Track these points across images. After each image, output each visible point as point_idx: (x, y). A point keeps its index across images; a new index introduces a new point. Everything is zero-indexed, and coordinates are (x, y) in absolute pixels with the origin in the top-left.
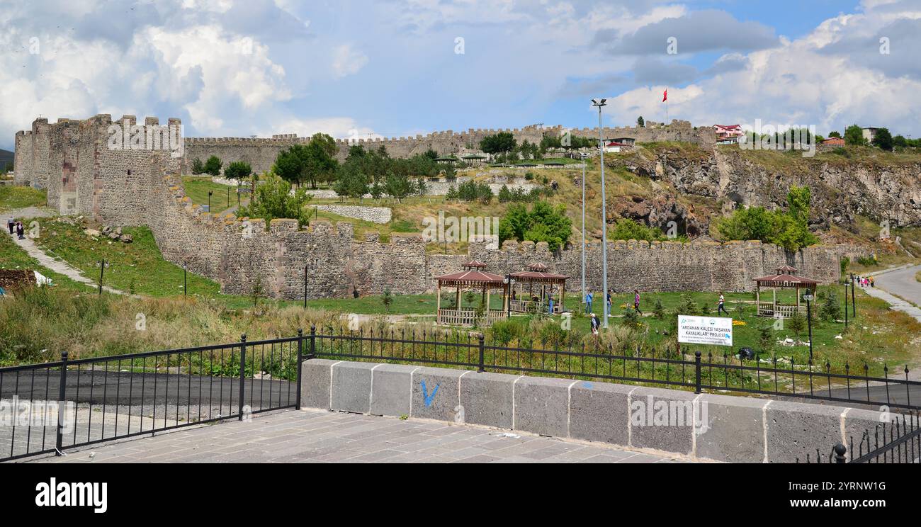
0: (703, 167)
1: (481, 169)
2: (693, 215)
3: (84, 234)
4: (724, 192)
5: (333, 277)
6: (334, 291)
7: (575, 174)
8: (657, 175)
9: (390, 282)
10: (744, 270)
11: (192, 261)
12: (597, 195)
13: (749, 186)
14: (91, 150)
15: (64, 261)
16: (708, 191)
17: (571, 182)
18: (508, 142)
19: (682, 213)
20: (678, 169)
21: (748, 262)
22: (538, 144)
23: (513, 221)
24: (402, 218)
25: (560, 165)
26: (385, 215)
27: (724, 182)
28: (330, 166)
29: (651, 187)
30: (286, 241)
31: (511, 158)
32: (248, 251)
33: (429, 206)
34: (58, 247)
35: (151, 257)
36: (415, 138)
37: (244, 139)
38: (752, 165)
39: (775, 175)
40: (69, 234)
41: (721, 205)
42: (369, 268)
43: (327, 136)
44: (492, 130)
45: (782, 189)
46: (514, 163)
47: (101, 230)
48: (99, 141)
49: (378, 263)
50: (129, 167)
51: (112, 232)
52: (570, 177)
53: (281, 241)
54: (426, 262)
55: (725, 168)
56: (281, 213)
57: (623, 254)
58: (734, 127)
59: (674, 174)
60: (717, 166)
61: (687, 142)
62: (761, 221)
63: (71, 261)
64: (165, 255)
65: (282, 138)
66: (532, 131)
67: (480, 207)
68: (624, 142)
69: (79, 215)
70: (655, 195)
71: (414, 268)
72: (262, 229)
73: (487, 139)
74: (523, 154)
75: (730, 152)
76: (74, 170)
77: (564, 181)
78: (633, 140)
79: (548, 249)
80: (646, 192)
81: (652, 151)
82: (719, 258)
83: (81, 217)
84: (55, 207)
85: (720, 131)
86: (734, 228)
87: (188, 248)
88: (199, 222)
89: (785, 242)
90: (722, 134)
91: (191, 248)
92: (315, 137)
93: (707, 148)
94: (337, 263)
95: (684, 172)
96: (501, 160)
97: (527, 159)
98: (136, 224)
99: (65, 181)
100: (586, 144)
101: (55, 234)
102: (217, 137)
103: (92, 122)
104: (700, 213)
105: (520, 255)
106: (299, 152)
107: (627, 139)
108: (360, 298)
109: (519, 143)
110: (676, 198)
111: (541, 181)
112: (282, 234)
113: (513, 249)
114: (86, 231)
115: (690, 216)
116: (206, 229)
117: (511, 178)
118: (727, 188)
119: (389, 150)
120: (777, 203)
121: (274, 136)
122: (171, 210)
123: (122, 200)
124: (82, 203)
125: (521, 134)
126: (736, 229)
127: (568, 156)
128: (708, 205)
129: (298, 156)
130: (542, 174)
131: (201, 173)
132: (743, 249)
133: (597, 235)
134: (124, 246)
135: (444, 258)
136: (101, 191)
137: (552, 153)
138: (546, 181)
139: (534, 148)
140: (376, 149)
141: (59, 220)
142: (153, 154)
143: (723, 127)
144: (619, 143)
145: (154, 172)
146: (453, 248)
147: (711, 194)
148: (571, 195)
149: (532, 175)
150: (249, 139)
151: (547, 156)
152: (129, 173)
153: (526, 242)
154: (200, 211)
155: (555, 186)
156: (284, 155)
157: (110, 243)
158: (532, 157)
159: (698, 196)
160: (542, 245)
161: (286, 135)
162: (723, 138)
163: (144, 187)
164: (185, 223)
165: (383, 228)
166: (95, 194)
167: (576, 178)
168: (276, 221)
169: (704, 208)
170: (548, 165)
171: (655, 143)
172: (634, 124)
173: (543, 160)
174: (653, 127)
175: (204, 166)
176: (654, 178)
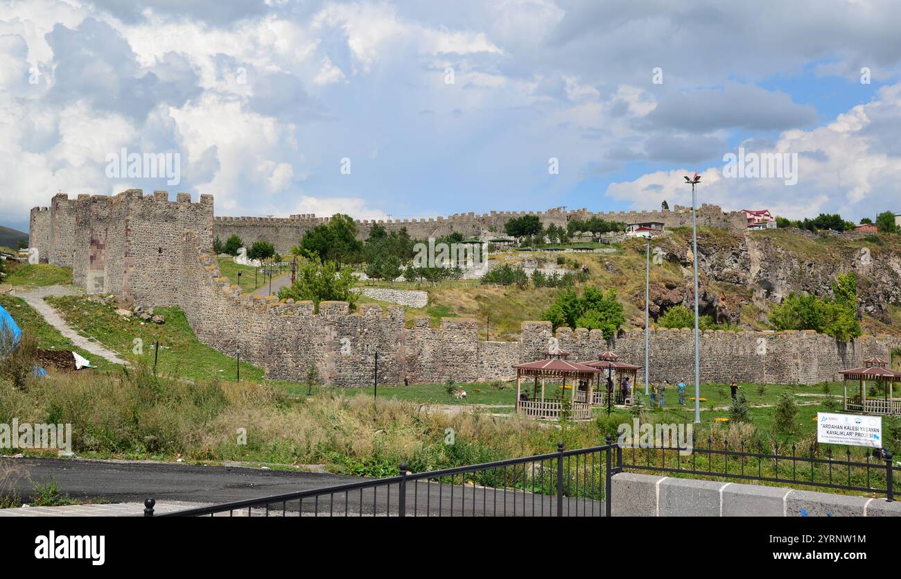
0: (733, 254)
1: (510, 252)
2: (724, 303)
3: (115, 314)
4: (755, 279)
5: (384, 363)
6: (385, 378)
7: (605, 259)
8: (688, 261)
9: (440, 369)
10: (799, 361)
11: (231, 344)
12: (629, 281)
13: (781, 274)
14: (122, 226)
15: (98, 341)
16: (738, 278)
17: (602, 267)
18: (534, 225)
19: (713, 301)
20: (707, 255)
21: (802, 353)
22: (564, 227)
23: (565, 308)
24: (439, 302)
25: (590, 249)
26: (421, 299)
27: (755, 269)
28: (356, 247)
29: (682, 274)
30: (337, 324)
31: (537, 242)
32: (295, 334)
33: (466, 291)
34: (90, 327)
35: (186, 340)
36: (435, 220)
37: (261, 219)
38: (784, 252)
39: (807, 263)
40: (101, 314)
41: (752, 292)
42: (419, 355)
43: (346, 216)
44: (514, 213)
45: (814, 277)
46: (540, 247)
47: (132, 310)
48: (130, 218)
49: (428, 349)
50: (161, 245)
51: (144, 312)
52: (601, 262)
53: (332, 324)
54: (478, 349)
55: (755, 254)
56: (328, 295)
57: (676, 343)
58: (763, 212)
59: (703, 260)
60: (748, 253)
61: (717, 227)
62: (813, 309)
63: (105, 342)
64: (201, 338)
65: (300, 218)
66: (556, 215)
67: (518, 292)
68: (653, 226)
69: (110, 295)
70: (686, 282)
71: (465, 356)
72: (311, 312)
73: (512, 221)
74: (550, 238)
75: (761, 238)
76: (101, 247)
77: (594, 266)
78: (663, 224)
79: (602, 337)
80: (678, 279)
81: (680, 236)
82: (772, 349)
83: (112, 296)
84: (81, 286)
85: (749, 216)
86: (785, 317)
87: (226, 331)
88: (238, 304)
89: (836, 333)
90: (750, 220)
91: (230, 330)
92: (334, 218)
93: (737, 233)
94: (388, 348)
95: (713, 258)
96: (526, 244)
97: (554, 243)
98: (166, 304)
99: (92, 258)
100: (615, 228)
101: (86, 313)
102: (234, 216)
103: (123, 197)
104: (731, 302)
105: (574, 343)
106: (324, 232)
107: (656, 224)
108: (410, 386)
109: (546, 227)
110: (707, 285)
111: (572, 266)
112: (333, 318)
113: (567, 337)
114: (117, 311)
115: (721, 304)
116: (245, 311)
117: (541, 262)
118: (758, 275)
119: (409, 232)
120: (808, 291)
121: (291, 216)
122: (207, 290)
123: (153, 279)
124: (111, 282)
125: (544, 217)
126: (789, 319)
127: (596, 240)
128: (738, 293)
129: (324, 236)
130: (574, 258)
131: (220, 253)
132: (797, 339)
133: (637, 323)
134: (157, 328)
135: (496, 345)
136: (132, 269)
137: (580, 236)
138: (577, 266)
139: (561, 231)
140: (398, 230)
141: (89, 299)
142: (185, 232)
143: (751, 213)
144: (648, 228)
145: (186, 251)
146: (493, 334)
147: (741, 282)
148: (602, 281)
149: (563, 258)
150: (267, 219)
151: (575, 240)
152: (160, 251)
153: (579, 329)
154: (238, 292)
155: (586, 271)
156: (310, 235)
157: (142, 323)
158: (559, 241)
159: (728, 284)
160: (597, 332)
161: (304, 215)
162: (752, 224)
163: (176, 265)
164: (222, 305)
165: (420, 312)
166: (125, 272)
167: (607, 263)
168: (324, 304)
169: (734, 296)
170: (577, 249)
171: (683, 228)
172: (660, 209)
173: (571, 244)
174: (681, 211)
175: (224, 245)
176: (685, 265)
